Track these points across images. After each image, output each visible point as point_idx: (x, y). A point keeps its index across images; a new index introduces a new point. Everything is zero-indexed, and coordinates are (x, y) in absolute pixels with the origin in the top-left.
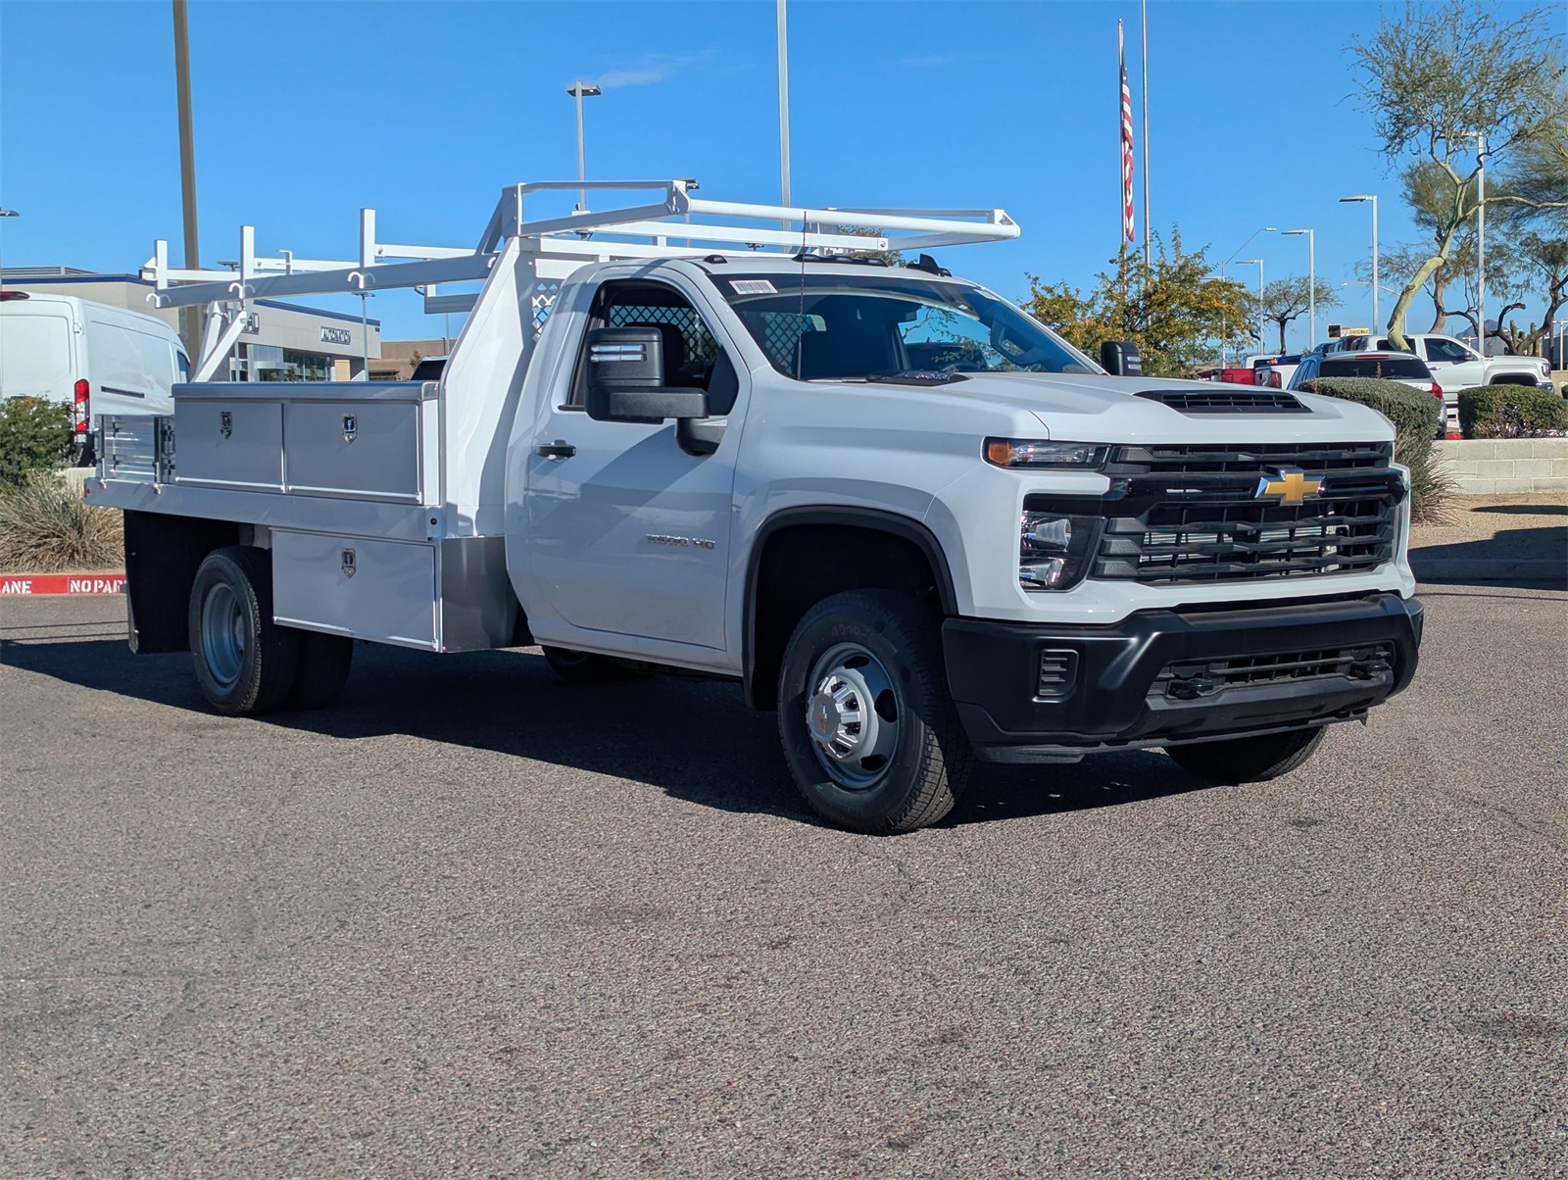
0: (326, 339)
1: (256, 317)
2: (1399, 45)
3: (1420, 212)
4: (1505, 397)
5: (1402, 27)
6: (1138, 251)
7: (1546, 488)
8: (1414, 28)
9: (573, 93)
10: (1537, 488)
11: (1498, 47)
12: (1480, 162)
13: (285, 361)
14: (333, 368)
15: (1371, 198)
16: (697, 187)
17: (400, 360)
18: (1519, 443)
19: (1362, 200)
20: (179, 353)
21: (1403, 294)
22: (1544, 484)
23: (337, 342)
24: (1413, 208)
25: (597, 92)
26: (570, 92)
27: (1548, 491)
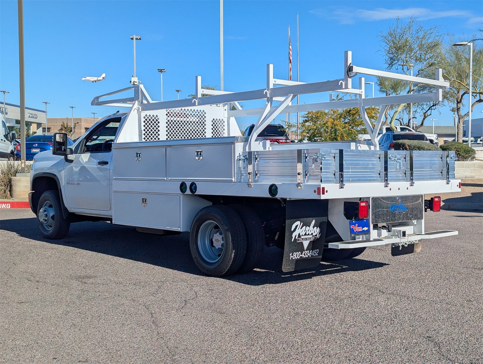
0: (29, 117)
1: (7, 109)
2: (394, 35)
3: (381, 88)
4: (456, 148)
5: (395, 30)
6: (343, 97)
7: (468, 178)
8: (399, 30)
9: (132, 39)
10: (466, 177)
11: (424, 37)
12: (419, 73)
13: (16, 124)
14: (31, 126)
15: (372, 83)
16: (165, 72)
17: (52, 124)
18: (460, 163)
19: (369, 84)
20: (3, 121)
21: (394, 113)
22: (468, 176)
23: (33, 118)
24: (378, 87)
25: (140, 39)
26: (131, 38)
27: (469, 179)
